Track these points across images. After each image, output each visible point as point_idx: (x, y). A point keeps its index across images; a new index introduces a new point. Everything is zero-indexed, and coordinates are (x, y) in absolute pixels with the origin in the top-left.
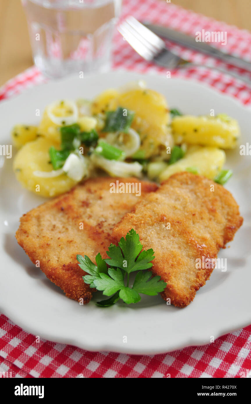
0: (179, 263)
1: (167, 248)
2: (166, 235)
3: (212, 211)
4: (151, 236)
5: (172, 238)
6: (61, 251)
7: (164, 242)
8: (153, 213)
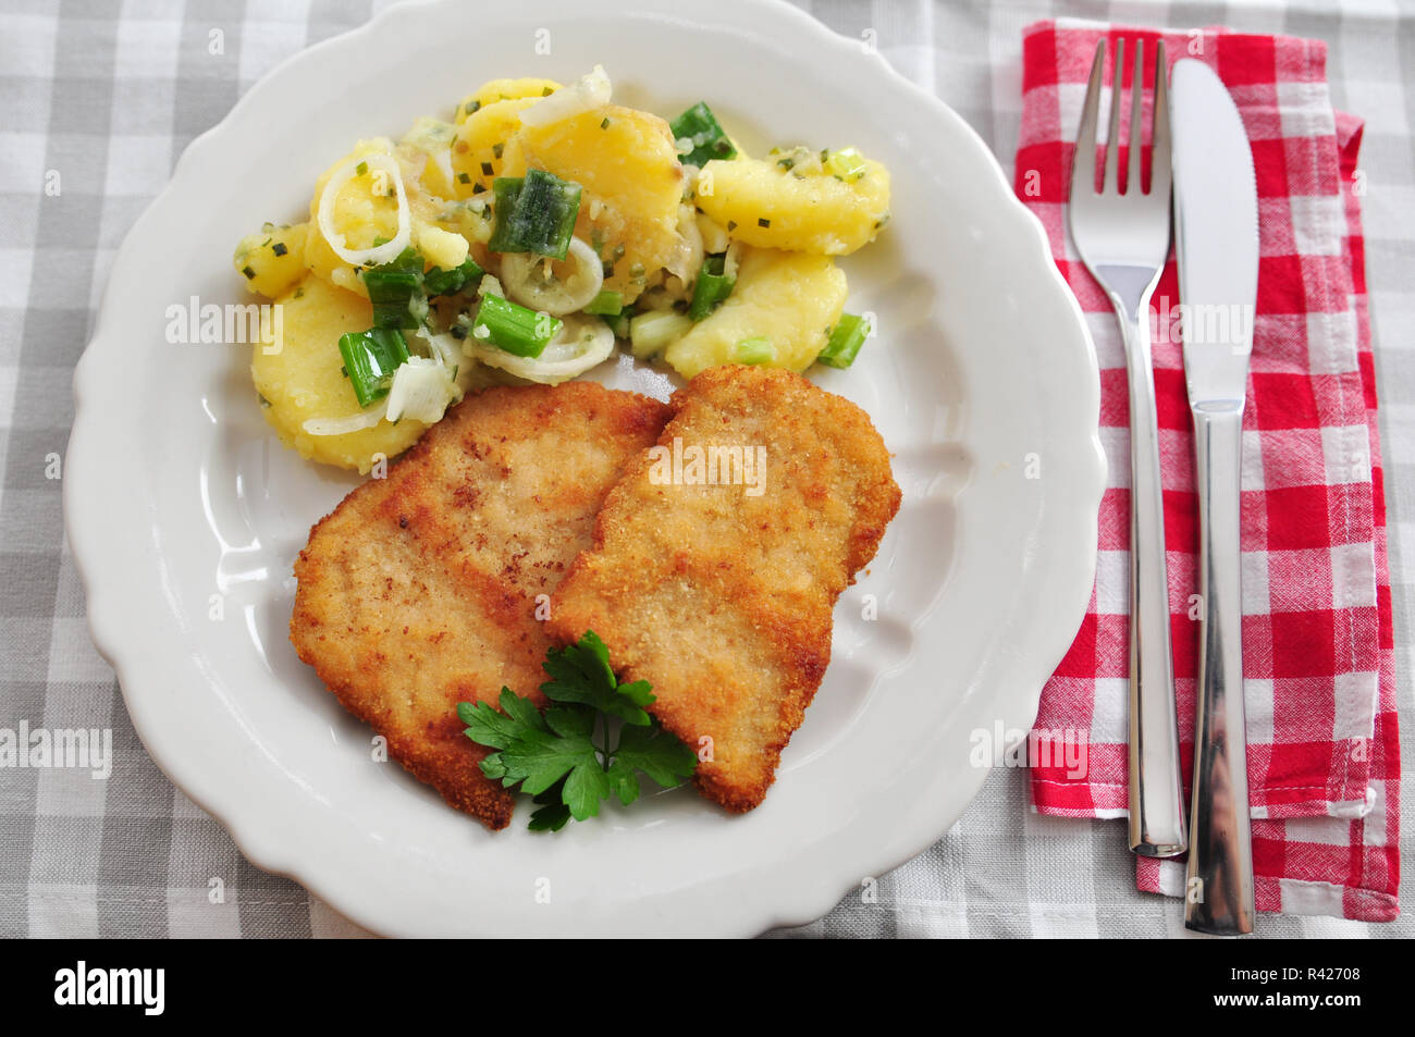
0: (731, 698)
1: (698, 656)
2: (693, 613)
3: (815, 496)
4: (651, 629)
5: (709, 619)
6: (416, 673)
7: (689, 636)
8: (654, 545)
